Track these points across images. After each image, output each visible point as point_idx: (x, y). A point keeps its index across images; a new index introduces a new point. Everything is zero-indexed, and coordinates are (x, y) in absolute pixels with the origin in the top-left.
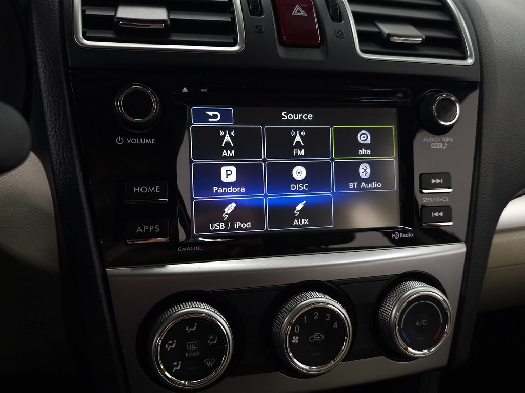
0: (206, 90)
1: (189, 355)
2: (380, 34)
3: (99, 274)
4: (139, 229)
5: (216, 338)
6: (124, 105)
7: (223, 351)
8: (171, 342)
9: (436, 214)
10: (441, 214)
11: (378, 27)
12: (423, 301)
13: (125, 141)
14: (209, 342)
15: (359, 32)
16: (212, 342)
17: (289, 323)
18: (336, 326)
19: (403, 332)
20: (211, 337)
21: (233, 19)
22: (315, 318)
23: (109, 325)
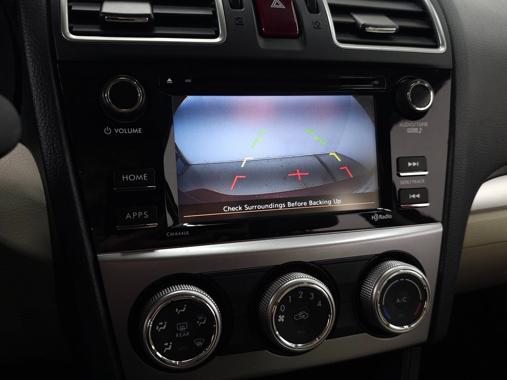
0: (189, 81)
1: (179, 336)
2: (356, 24)
3: (90, 260)
4: (128, 216)
5: (205, 319)
6: (111, 96)
7: (212, 331)
8: (161, 323)
9: (414, 196)
10: (418, 196)
11: (354, 19)
12: (403, 279)
13: (113, 131)
14: (198, 323)
15: (335, 23)
16: (201, 323)
17: (275, 303)
18: (319, 304)
19: (384, 309)
20: (201, 318)
21: (215, 12)
22: (300, 297)
23: (101, 308)
